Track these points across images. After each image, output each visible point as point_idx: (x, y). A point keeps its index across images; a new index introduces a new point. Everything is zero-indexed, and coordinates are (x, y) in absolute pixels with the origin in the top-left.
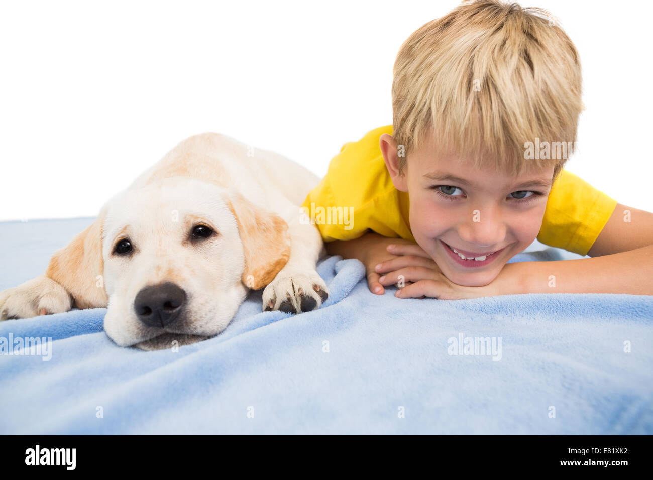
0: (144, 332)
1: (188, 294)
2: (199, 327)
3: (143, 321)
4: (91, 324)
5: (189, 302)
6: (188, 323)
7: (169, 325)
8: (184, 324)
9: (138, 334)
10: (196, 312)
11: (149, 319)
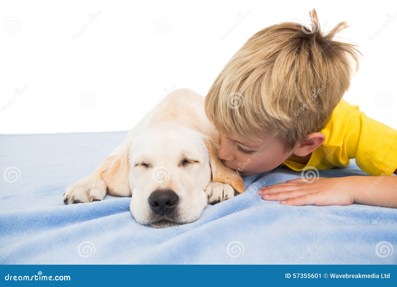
0: (152, 216)
1: (179, 198)
2: (183, 218)
3: (153, 210)
4: (121, 207)
5: (180, 203)
6: (178, 215)
7: (167, 214)
8: (176, 216)
9: (149, 217)
10: (182, 209)
11: (157, 209)
